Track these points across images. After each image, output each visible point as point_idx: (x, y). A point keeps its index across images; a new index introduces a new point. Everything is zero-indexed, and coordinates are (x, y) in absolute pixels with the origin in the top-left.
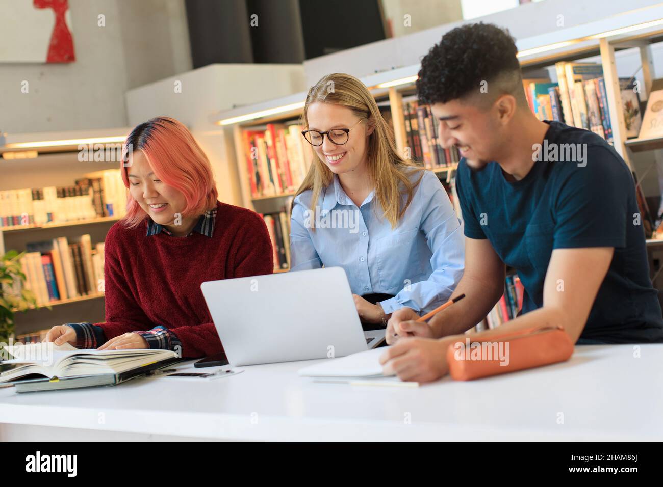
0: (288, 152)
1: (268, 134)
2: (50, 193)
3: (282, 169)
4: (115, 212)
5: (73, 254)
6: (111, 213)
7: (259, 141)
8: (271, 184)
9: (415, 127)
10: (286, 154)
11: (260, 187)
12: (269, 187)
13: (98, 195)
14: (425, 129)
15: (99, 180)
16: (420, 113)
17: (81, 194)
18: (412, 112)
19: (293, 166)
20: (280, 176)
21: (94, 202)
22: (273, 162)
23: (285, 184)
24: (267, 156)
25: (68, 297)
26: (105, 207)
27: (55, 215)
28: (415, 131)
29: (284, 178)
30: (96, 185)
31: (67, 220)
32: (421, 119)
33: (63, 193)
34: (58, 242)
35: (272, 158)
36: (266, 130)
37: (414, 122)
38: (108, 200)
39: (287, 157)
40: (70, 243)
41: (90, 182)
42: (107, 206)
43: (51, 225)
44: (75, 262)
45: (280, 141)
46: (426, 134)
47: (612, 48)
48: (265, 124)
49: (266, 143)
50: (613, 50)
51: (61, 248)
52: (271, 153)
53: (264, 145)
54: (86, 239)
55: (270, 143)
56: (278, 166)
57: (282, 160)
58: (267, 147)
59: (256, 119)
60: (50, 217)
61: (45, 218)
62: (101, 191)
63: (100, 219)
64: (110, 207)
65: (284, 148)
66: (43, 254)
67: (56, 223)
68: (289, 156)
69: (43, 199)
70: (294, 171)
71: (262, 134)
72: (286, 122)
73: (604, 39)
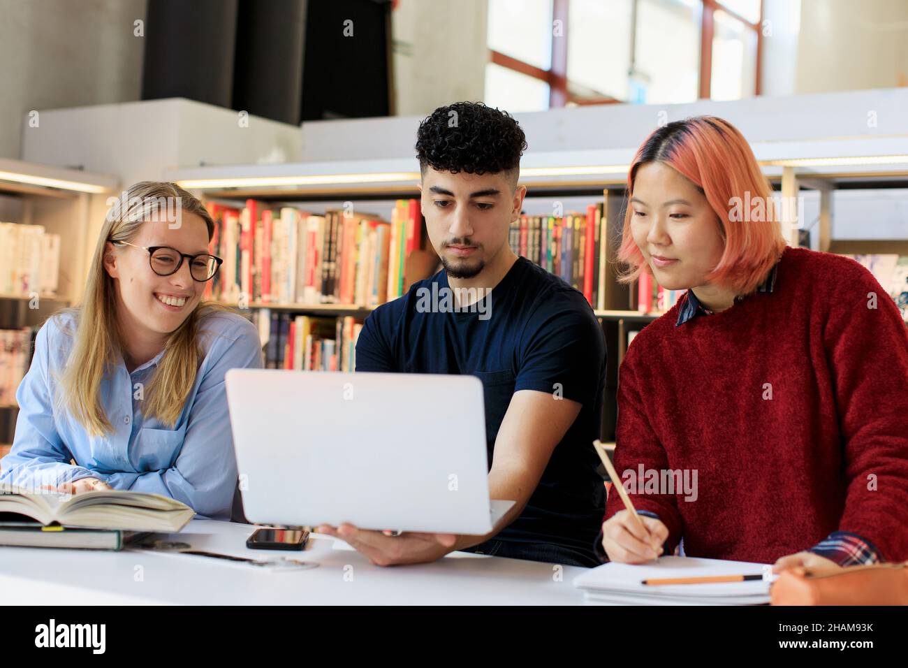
0: (274, 245)
1: (246, 214)
3: (259, 268)
7: (230, 222)
8: (236, 287)
10: (269, 248)
11: (217, 289)
12: (232, 289)
19: (277, 267)
20: (253, 277)
22: (246, 256)
23: (259, 291)
24: (238, 245)
29: (259, 281)
35: (245, 248)
36: (243, 208)
39: (269, 253)
45: (263, 226)
47: (799, 183)
49: (240, 226)
50: (797, 188)
52: (246, 241)
53: (236, 229)
55: (247, 227)
56: (253, 261)
57: (260, 255)
58: (241, 232)
59: (226, 189)
65: (267, 237)
68: (274, 251)
70: (277, 274)
71: (236, 212)
72: (274, 201)
73: (788, 169)
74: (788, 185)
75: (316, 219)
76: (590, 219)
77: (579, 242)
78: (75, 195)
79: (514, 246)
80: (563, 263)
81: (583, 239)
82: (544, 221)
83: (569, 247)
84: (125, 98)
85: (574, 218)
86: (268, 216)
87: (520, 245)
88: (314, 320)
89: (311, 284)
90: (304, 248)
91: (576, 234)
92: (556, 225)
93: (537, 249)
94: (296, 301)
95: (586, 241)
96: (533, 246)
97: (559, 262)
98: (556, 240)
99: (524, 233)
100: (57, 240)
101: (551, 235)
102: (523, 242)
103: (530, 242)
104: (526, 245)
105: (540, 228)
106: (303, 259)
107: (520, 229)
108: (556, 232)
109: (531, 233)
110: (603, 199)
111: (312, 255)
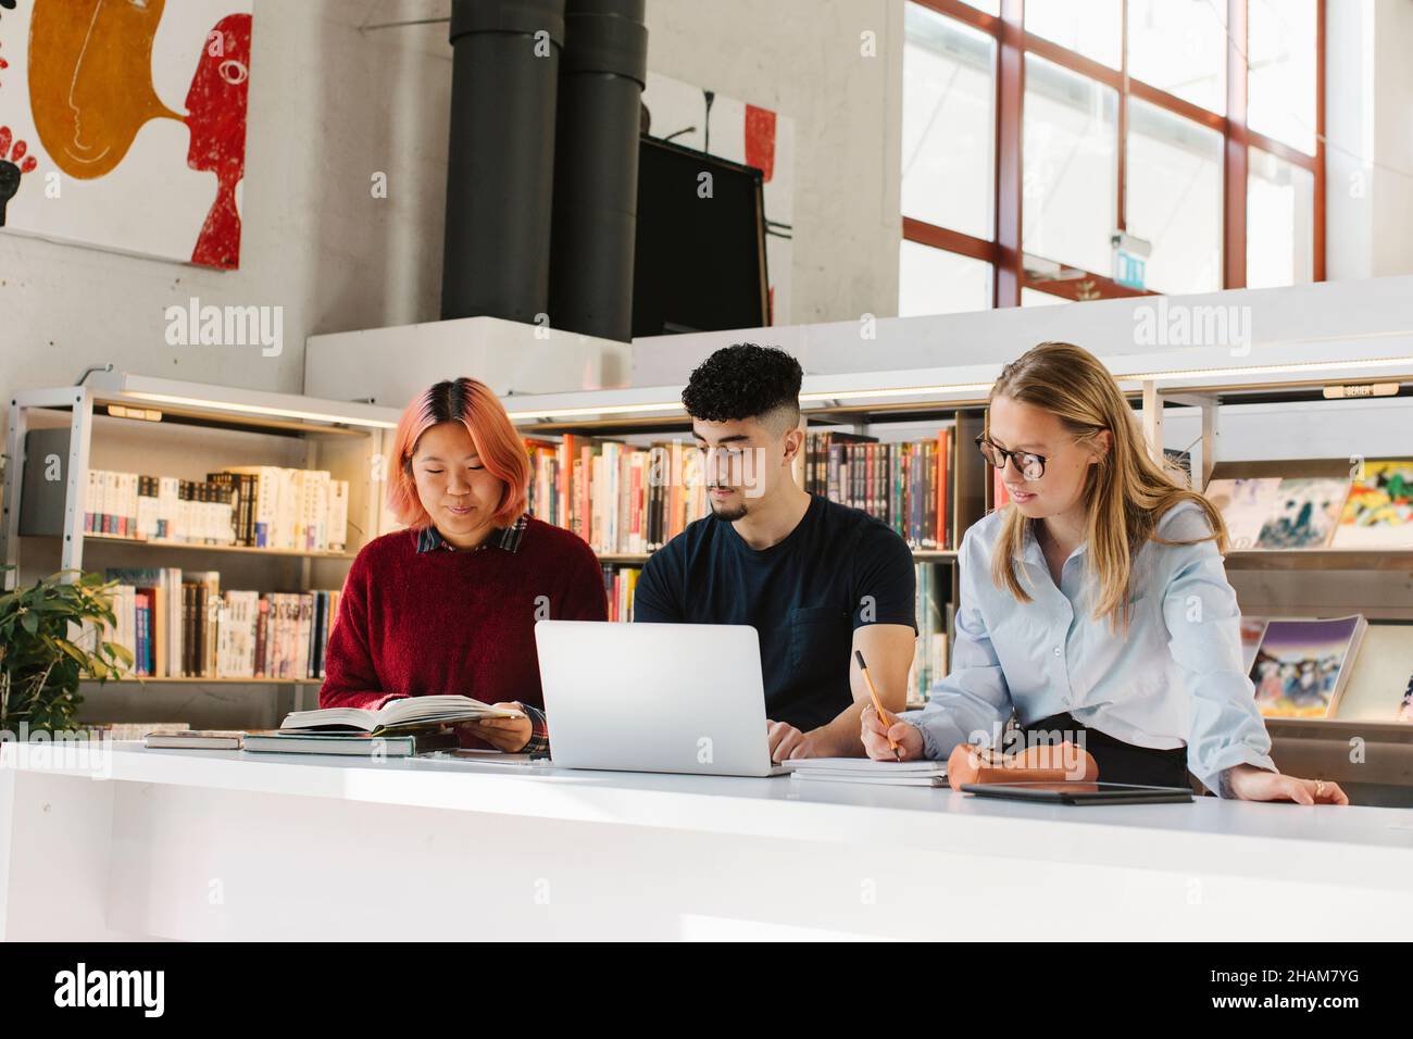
0: (594, 485)
1: (562, 454)
2: (169, 486)
4: (269, 540)
5: (188, 600)
6: (262, 541)
7: (544, 458)
9: (821, 475)
10: (589, 489)
13: (245, 505)
14: (838, 481)
15: (252, 479)
16: (834, 454)
17: (218, 500)
18: (820, 449)
19: (597, 511)
21: (236, 515)
22: (563, 498)
25: (167, 675)
26: (253, 527)
27: (170, 526)
28: (820, 481)
30: (245, 487)
31: (188, 539)
32: (834, 464)
33: (189, 492)
34: (168, 574)
36: (558, 444)
37: (821, 467)
38: (260, 517)
39: (589, 494)
40: (186, 581)
41: (237, 481)
42: (257, 525)
43: (161, 541)
44: (188, 612)
45: (582, 464)
46: (839, 491)
48: (560, 431)
49: (555, 463)
51: (170, 585)
52: (563, 481)
53: (550, 467)
54: (212, 578)
57: (578, 497)
58: (557, 470)
59: (541, 421)
60: (163, 527)
61: (154, 529)
62: (251, 499)
63: (241, 547)
64: (262, 528)
65: (585, 476)
66: (138, 592)
67: (171, 540)
68: (594, 492)
69: (156, 496)
70: (598, 518)
71: (552, 447)
72: (593, 434)
73: (1150, 382)
74: (1151, 402)
75: (641, 455)
76: (941, 445)
77: (930, 472)
78: (365, 433)
79: (859, 478)
80: (913, 496)
81: (934, 468)
82: (892, 449)
83: (919, 478)
84: (423, 317)
85: (924, 444)
86: (586, 451)
87: (865, 478)
88: (639, 572)
89: (637, 530)
90: (627, 489)
91: (927, 461)
92: (904, 454)
93: (884, 481)
94: (618, 552)
95: (937, 470)
96: (880, 478)
97: (909, 496)
98: (905, 470)
99: (870, 463)
100: (345, 485)
101: (900, 465)
102: (869, 474)
103: (877, 474)
104: (873, 477)
105: (887, 457)
106: (626, 500)
107: (865, 459)
108: (906, 460)
109: (877, 463)
110: (953, 423)
111: (636, 494)
